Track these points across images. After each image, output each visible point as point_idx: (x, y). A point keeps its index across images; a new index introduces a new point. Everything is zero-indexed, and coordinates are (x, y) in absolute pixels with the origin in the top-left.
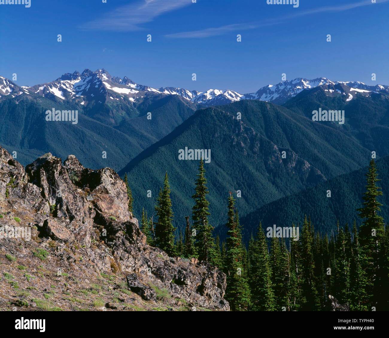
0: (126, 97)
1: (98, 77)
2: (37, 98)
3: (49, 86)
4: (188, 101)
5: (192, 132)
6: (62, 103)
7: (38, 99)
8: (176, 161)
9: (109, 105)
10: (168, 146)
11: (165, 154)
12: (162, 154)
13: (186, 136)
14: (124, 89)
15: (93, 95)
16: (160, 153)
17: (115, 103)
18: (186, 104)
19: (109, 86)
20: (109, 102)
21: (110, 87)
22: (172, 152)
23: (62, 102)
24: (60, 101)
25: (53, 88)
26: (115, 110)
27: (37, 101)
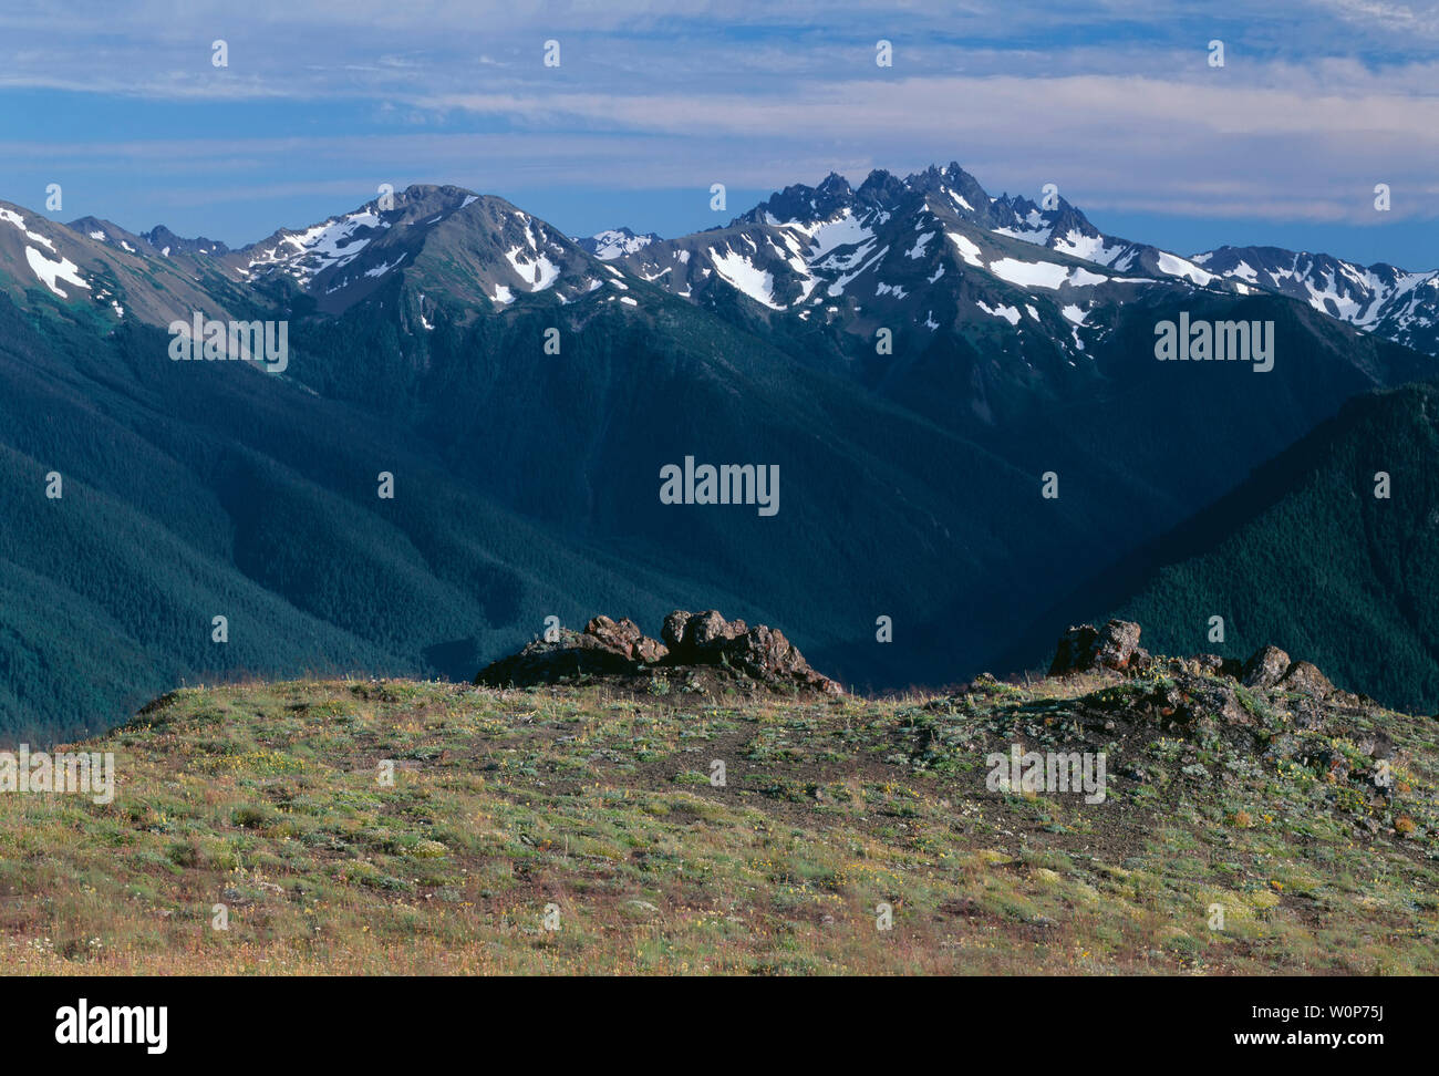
0: (1048, 302)
1: (927, 209)
2: (659, 308)
3: (713, 245)
4: (1334, 327)
5: (1319, 502)
6: (764, 323)
7: (661, 312)
8: (1236, 633)
9: (971, 338)
10: (1202, 561)
11: (1186, 599)
12: (1174, 601)
13: (1292, 518)
14: (1041, 264)
15: (903, 290)
16: (1163, 593)
17: (997, 332)
18: (1326, 342)
19: (977, 250)
20: (969, 324)
21: (977, 256)
22: (1219, 591)
23: (767, 321)
24: (758, 318)
25: (733, 257)
26: (995, 362)
27: (657, 321)
